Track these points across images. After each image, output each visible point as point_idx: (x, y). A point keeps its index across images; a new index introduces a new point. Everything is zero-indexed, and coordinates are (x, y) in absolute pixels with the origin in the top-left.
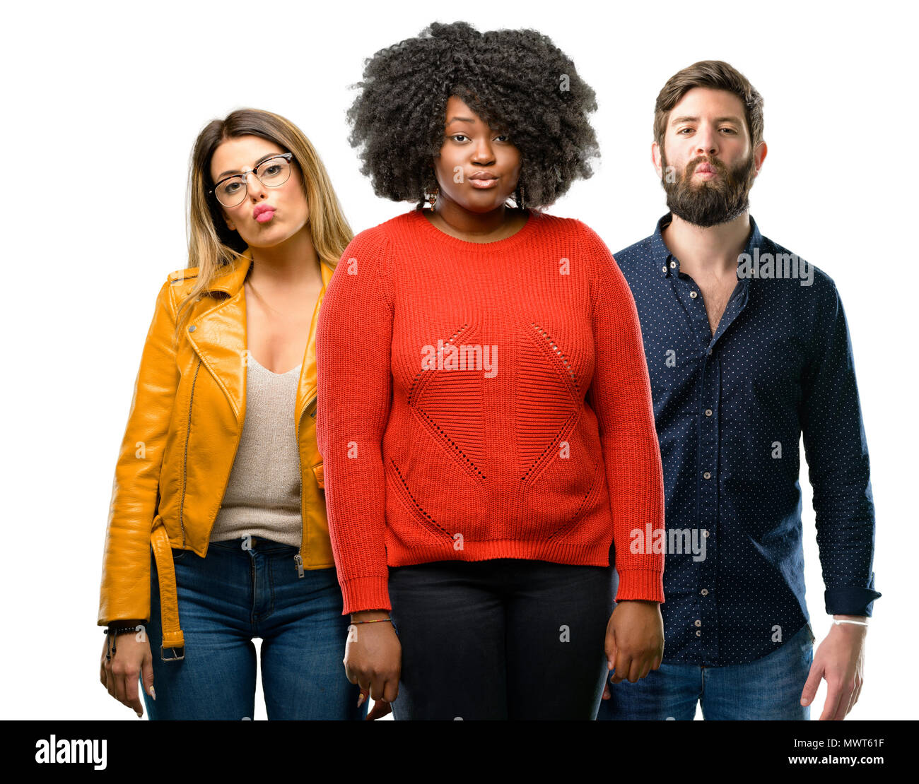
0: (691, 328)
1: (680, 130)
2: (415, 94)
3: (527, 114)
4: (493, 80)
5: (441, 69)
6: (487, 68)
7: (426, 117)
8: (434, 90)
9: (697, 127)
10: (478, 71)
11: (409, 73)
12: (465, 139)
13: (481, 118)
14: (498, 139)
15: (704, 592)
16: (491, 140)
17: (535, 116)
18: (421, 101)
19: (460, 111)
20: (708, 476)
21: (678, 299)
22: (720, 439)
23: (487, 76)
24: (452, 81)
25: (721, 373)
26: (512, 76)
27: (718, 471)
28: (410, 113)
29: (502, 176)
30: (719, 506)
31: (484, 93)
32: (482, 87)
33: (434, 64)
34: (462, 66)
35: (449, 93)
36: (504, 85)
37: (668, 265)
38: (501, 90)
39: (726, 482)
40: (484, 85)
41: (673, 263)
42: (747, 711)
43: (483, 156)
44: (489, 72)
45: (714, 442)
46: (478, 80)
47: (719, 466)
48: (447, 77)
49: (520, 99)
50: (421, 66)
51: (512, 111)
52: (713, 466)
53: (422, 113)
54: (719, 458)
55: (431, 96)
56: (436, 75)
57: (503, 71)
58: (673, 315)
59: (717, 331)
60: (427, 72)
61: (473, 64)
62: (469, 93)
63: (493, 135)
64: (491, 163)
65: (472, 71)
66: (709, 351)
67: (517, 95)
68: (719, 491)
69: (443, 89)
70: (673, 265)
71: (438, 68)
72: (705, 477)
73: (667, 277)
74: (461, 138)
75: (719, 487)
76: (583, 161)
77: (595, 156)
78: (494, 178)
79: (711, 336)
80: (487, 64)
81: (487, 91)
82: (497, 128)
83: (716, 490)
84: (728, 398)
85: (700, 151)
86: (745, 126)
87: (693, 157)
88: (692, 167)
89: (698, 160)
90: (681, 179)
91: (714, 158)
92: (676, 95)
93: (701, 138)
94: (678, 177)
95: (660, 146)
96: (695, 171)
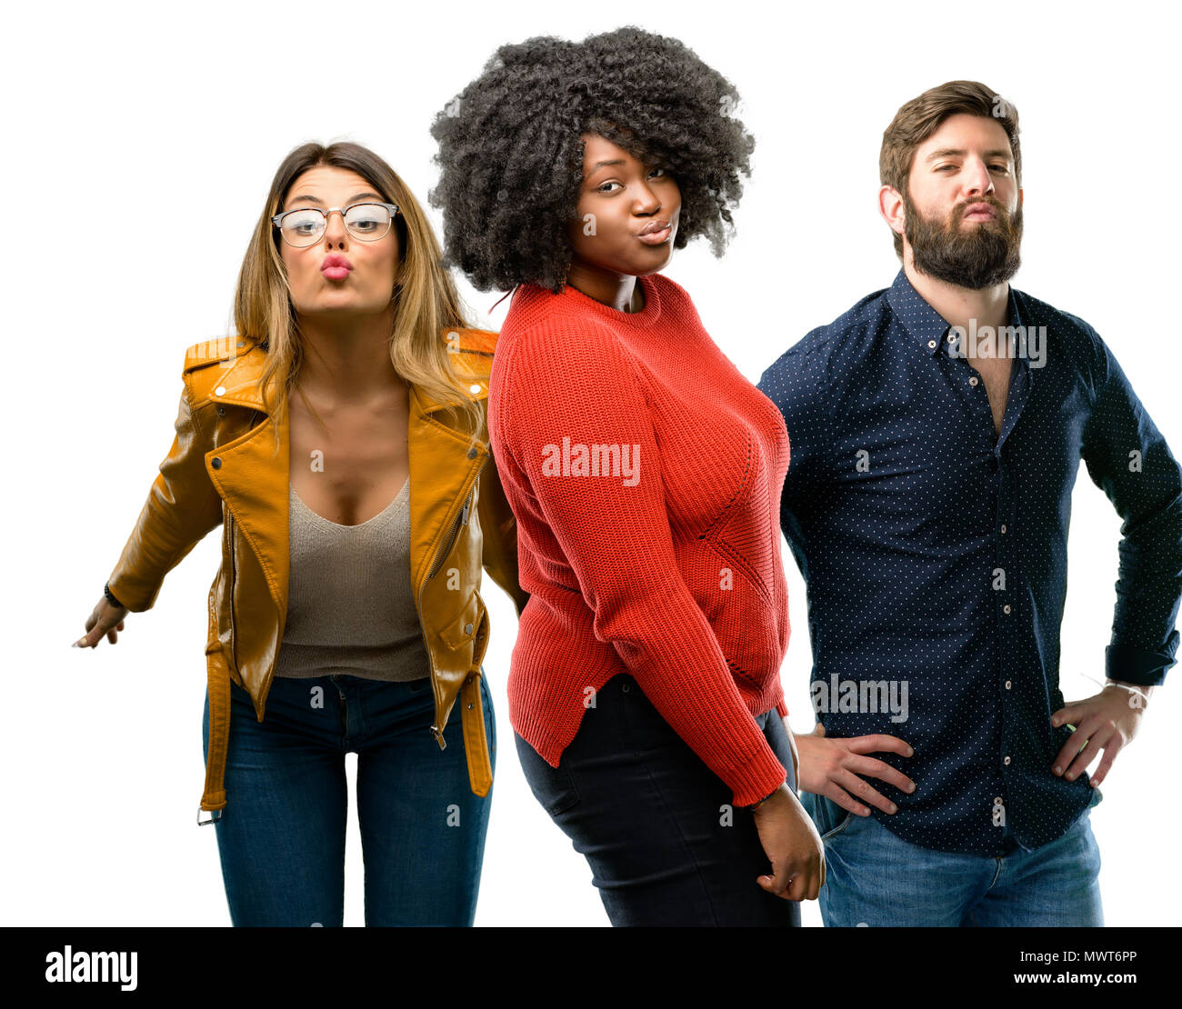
0: (973, 425)
1: (937, 167)
4: (646, 98)
9: (962, 163)
20: (1008, 610)
21: (953, 387)
22: (1018, 561)
27: (1018, 602)
35: (583, 132)
37: (944, 339)
38: (660, 109)
42: (1046, 897)
44: (639, 90)
45: (1011, 566)
47: (1018, 595)
52: (1012, 597)
54: (1019, 586)
58: (947, 408)
64: (657, 210)
66: (998, 451)
72: (1004, 611)
73: (934, 356)
74: (610, 187)
75: (1019, 622)
79: (996, 434)
83: (1016, 626)
85: (973, 191)
86: (1013, 164)
87: (961, 199)
88: (959, 211)
89: (970, 202)
90: (944, 227)
91: (993, 201)
92: (932, 124)
93: (972, 175)
94: (937, 225)
95: (899, 190)
96: (964, 215)
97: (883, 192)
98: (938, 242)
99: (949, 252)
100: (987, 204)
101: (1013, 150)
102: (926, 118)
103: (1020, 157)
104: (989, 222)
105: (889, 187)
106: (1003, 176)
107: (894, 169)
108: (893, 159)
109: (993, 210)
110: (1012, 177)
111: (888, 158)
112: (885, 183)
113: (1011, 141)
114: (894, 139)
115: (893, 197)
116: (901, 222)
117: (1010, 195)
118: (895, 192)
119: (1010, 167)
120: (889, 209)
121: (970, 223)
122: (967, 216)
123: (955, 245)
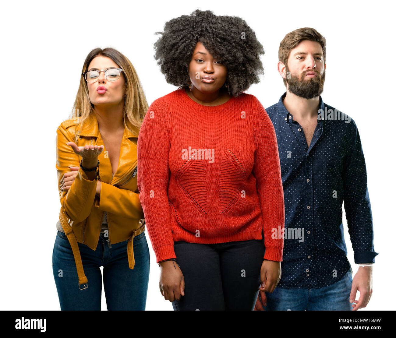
0: (299, 145)
1: (298, 57)
2: (182, 39)
3: (229, 52)
4: (217, 36)
5: (195, 29)
6: (214, 30)
7: (186, 49)
8: (191, 38)
9: (306, 57)
10: (210, 31)
11: (181, 30)
12: (202, 61)
13: (210, 52)
14: (217, 63)
15: (309, 257)
16: (213, 63)
17: (233, 53)
18: (185, 42)
19: (201, 49)
20: (309, 207)
21: (293, 132)
22: (313, 192)
23: (214, 34)
24: (199, 35)
25: (313, 163)
26: (225, 34)
27: (313, 205)
28: (179, 46)
29: (216, 78)
30: (314, 220)
31: (211, 40)
32: (211, 38)
33: (193, 27)
34: (204, 29)
35: (197, 41)
36: (221, 39)
37: (288, 117)
38: (219, 40)
39: (316, 209)
40: (212, 37)
41: (290, 116)
43: (209, 69)
44: (216, 32)
45: (310, 193)
46: (210, 35)
47: (313, 203)
48: (197, 33)
49: (227, 45)
50: (187, 27)
51: (223, 50)
52: (311, 203)
53: (184, 47)
54: (313, 200)
55: (190, 40)
56: (193, 32)
57: (221, 32)
58: (291, 139)
59: (310, 145)
60: (189, 30)
61: (208, 28)
62: (205, 41)
63: (214, 61)
64: (212, 73)
65: (208, 31)
66: (307, 154)
67: (226, 43)
68: (314, 214)
69: (195, 38)
70: (290, 117)
71: (194, 29)
72: (307, 208)
73: (287, 122)
74: (200, 61)
75: (313, 212)
76: (256, 75)
77: (262, 74)
78: (213, 79)
79: (308, 147)
80: (215, 29)
81: (213, 40)
82: (216, 58)
83: (313, 213)
84: (316, 174)
85: (309, 67)
86: (323, 57)
87: (305, 70)
88: (304, 74)
89: (308, 71)
90: (299, 79)
91: (316, 70)
92: (297, 43)
93: (309, 62)
94: (296, 78)
95: (284, 63)
96: (305, 75)
97: (279, 64)
98: (296, 84)
99: (300, 88)
100: (313, 72)
101: (323, 52)
102: (295, 41)
103: (326, 54)
104: (314, 78)
105: (281, 62)
106: (319, 62)
107: (283, 56)
108: (283, 53)
109: (316, 74)
110: (322, 62)
111: (281, 52)
112: (280, 61)
113: (323, 49)
114: (283, 46)
115: (282, 66)
116: (284, 74)
117: (321, 68)
118: (283, 64)
119: (322, 58)
120: (281, 70)
121: (308, 78)
122: (306, 76)
123: (302, 85)
